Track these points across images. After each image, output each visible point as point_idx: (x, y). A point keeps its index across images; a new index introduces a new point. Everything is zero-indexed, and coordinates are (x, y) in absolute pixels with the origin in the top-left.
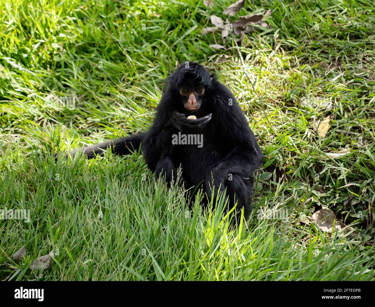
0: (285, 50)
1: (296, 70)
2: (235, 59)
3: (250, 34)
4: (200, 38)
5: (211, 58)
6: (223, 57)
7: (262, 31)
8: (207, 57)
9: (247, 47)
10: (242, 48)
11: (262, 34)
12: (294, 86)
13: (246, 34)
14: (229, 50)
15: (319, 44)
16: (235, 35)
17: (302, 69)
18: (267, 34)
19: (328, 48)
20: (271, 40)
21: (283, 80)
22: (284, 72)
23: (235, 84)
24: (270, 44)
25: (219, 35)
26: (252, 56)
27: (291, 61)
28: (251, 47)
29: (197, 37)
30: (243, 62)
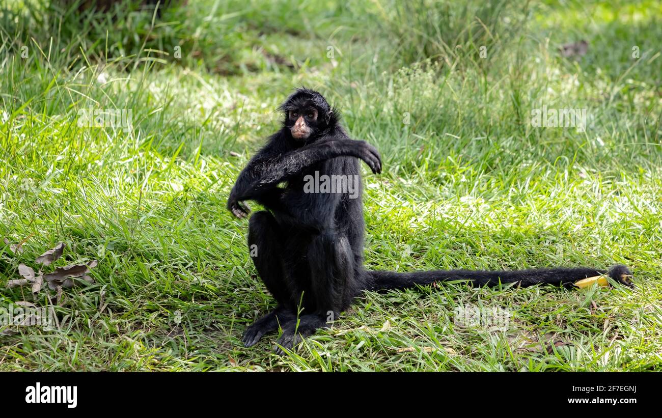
0: (113, 311)
1: (126, 337)
3: (68, 289)
4: (3, 293)
7: (84, 286)
9: (64, 306)
10: (57, 306)
11: (85, 290)
12: (124, 357)
13: (64, 289)
15: (157, 305)
16: (50, 290)
17: (134, 336)
18: (91, 290)
19: (168, 311)
20: (96, 298)
21: (109, 349)
22: (110, 338)
23: (46, 353)
24: (94, 303)
25: (29, 289)
26: (69, 318)
27: (120, 325)
28: (69, 306)
30: (58, 325)
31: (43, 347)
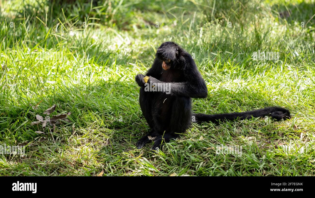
0: (78, 134)
1: (84, 146)
2: (49, 139)
3: (58, 125)
4: (30, 127)
5: (36, 139)
6: (43, 138)
7: (65, 124)
8: (33, 138)
9: (57, 133)
10: (54, 133)
11: (66, 125)
12: (83, 155)
13: (56, 125)
14: (46, 134)
15: (98, 131)
16: (50, 126)
17: (88, 145)
18: (69, 125)
19: (103, 134)
20: (71, 129)
21: (77, 151)
22: (78, 147)
23: (49, 154)
24: (70, 131)
25: (41, 126)
26: (59, 138)
27: (82, 141)
28: (59, 133)
29: (28, 127)
30: (54, 141)
31: (48, 151)
